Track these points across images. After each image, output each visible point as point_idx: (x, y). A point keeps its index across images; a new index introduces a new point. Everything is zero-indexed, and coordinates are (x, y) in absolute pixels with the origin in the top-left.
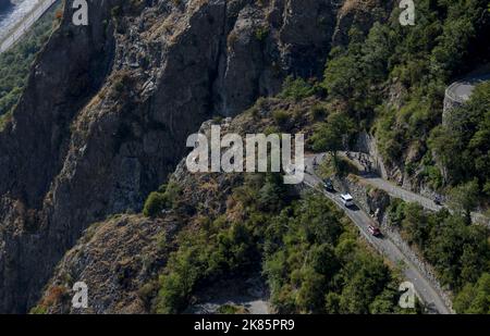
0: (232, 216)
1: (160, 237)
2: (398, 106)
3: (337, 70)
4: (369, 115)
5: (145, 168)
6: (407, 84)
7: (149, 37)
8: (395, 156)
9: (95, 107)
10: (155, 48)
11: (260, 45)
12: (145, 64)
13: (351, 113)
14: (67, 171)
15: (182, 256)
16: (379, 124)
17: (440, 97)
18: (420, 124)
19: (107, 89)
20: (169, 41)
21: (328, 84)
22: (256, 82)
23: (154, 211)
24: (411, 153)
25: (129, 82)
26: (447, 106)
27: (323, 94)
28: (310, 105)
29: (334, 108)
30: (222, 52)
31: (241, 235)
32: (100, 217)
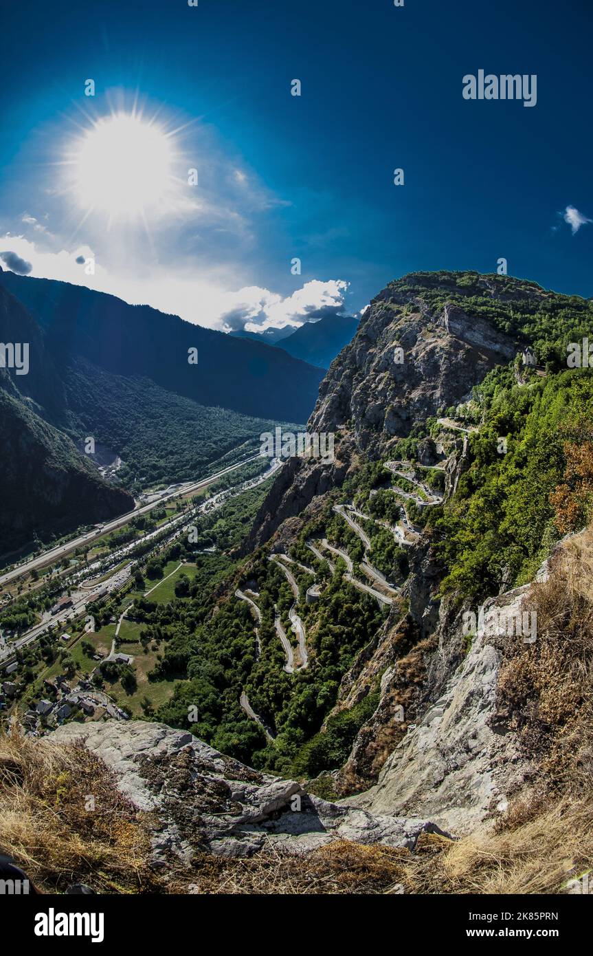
0: (319, 518)
1: (302, 522)
2: (360, 494)
3: (345, 486)
4: (353, 497)
5: (299, 507)
6: (362, 489)
7: (302, 476)
8: (358, 506)
9: (289, 492)
10: (303, 478)
11: (328, 479)
12: (301, 482)
13: (348, 495)
14: (281, 507)
15: (307, 527)
16: (355, 499)
17: (369, 493)
18: (364, 499)
19: (292, 488)
20: (307, 477)
21: (343, 489)
22: (326, 487)
23: (301, 517)
24: (362, 506)
25: (297, 486)
26: (371, 495)
27: (342, 491)
28: (338, 494)
29: (344, 494)
30: (319, 480)
31: (321, 523)
32: (289, 517)
